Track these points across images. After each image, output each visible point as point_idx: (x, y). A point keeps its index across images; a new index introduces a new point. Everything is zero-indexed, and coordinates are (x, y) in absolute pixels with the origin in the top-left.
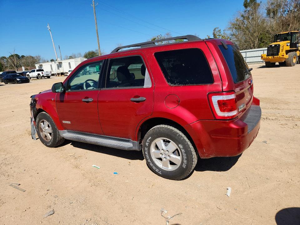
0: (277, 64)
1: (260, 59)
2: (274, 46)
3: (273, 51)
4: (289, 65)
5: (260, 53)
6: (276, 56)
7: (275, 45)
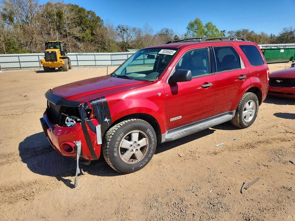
0: (57, 69)
1: (38, 64)
2: (50, 52)
3: (51, 57)
4: (65, 70)
5: (36, 59)
6: (56, 62)
7: (52, 52)
